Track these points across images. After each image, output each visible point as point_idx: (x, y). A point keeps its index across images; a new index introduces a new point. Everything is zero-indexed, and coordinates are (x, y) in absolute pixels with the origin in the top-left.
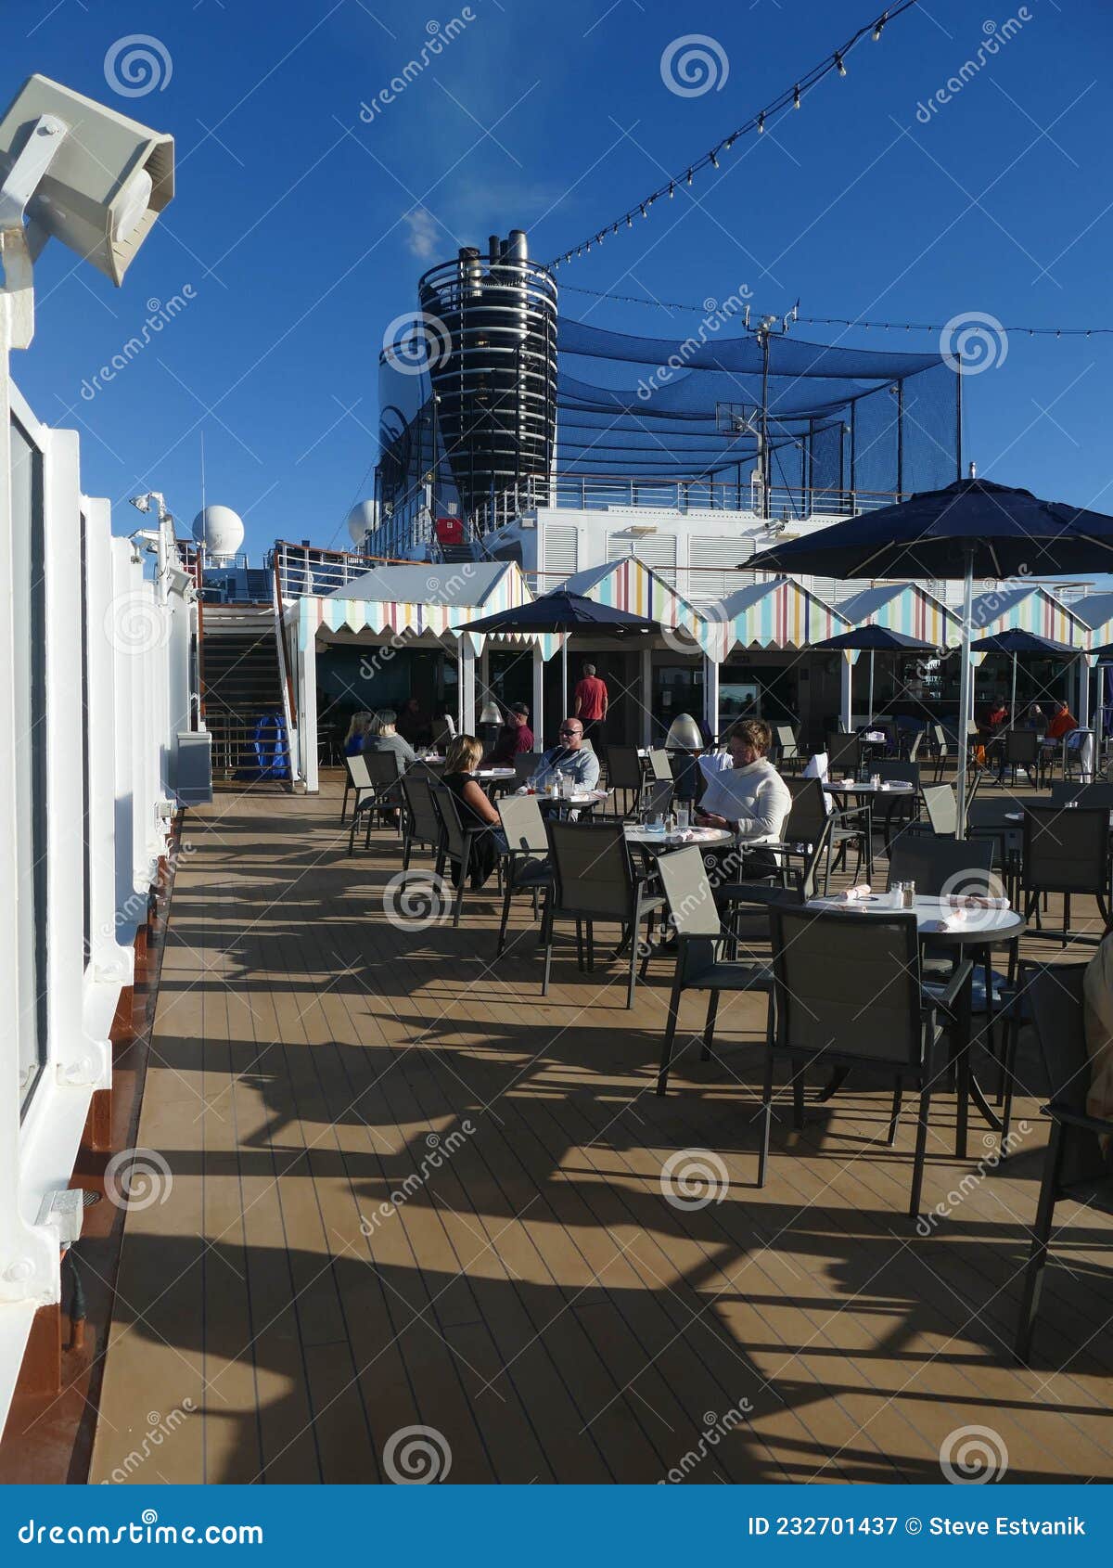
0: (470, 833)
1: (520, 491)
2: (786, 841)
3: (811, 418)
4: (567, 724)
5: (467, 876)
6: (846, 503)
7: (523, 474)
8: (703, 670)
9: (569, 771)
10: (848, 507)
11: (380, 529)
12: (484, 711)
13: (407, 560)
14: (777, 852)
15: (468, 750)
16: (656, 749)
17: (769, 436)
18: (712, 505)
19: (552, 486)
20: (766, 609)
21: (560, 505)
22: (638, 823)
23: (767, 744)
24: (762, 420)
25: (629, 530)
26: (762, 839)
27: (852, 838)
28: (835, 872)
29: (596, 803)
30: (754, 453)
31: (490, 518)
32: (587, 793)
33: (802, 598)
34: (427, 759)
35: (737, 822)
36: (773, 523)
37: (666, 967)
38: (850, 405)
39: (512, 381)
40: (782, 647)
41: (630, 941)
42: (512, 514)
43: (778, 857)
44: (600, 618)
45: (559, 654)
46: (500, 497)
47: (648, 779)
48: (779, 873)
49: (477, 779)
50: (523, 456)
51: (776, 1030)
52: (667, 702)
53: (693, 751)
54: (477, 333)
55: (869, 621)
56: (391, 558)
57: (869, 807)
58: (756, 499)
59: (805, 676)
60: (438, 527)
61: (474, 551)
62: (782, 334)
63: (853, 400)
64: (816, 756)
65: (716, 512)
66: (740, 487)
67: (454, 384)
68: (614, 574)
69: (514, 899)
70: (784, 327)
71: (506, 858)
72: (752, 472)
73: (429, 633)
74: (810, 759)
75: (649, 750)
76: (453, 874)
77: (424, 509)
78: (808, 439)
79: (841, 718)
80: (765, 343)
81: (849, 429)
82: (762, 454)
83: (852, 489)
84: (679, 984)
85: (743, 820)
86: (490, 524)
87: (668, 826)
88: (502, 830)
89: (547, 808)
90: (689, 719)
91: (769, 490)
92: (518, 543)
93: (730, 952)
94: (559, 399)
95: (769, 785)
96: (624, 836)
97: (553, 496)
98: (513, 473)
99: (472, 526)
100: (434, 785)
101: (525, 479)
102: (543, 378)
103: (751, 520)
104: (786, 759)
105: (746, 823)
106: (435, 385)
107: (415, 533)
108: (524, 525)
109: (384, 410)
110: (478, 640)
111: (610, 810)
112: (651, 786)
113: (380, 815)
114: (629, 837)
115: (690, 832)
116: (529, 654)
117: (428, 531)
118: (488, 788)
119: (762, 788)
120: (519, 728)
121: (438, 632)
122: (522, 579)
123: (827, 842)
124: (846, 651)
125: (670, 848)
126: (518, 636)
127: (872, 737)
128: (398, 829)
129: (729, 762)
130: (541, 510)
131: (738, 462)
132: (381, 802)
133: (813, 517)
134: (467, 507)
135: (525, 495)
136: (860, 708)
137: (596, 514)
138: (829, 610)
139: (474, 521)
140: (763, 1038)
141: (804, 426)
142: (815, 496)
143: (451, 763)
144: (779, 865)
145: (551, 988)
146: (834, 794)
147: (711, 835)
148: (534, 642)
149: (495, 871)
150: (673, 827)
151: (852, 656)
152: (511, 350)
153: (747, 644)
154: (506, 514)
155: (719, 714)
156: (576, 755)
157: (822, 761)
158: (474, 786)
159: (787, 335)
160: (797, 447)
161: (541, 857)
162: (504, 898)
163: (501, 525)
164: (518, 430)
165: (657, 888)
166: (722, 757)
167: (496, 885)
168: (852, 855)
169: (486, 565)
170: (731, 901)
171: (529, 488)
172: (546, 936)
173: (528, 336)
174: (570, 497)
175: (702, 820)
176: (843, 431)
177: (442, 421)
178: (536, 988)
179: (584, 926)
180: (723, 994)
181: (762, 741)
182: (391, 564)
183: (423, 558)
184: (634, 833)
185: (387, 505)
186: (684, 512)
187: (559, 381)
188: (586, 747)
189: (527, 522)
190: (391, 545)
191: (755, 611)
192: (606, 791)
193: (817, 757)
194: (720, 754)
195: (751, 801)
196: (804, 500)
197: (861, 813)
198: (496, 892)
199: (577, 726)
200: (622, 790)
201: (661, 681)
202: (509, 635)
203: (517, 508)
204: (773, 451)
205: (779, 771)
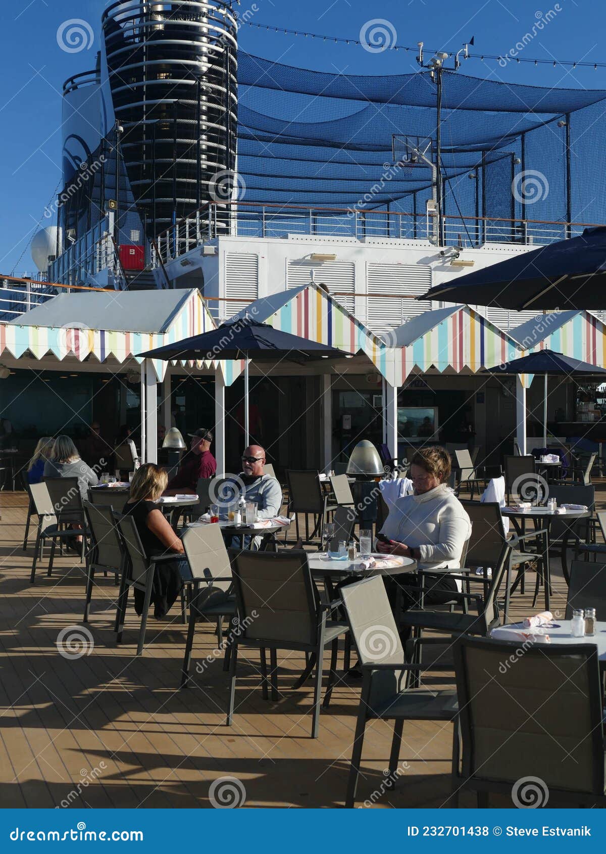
0: (154, 561)
1: (201, 218)
2: (466, 567)
3: (484, 150)
4: (250, 451)
5: (151, 604)
6: (518, 231)
7: (205, 202)
8: (381, 394)
9: (252, 498)
10: (519, 236)
11: (63, 255)
12: (167, 437)
13: (90, 286)
14: (459, 578)
15: (152, 479)
16: (337, 474)
17: (444, 167)
18: (388, 234)
19: (233, 214)
20: (443, 334)
21: (241, 233)
22: (321, 550)
23: (447, 471)
24: (436, 151)
25: (309, 258)
26: (443, 565)
27: (530, 561)
28: (515, 594)
29: (280, 529)
30: (429, 183)
31: (172, 245)
32: (270, 519)
33: (478, 324)
34: (110, 485)
35: (419, 549)
36: (448, 251)
37: (351, 695)
38: (519, 138)
39: (195, 112)
40: (458, 371)
41: (314, 668)
42: (194, 240)
43: (459, 583)
44: (281, 346)
45: (241, 379)
46: (182, 224)
47: (330, 503)
48: (460, 598)
49: (160, 506)
50: (204, 184)
51: (461, 757)
52: (347, 426)
53: (373, 477)
54: (159, 65)
55: (542, 346)
56: (73, 284)
57: (546, 530)
58: (431, 228)
59: (480, 398)
60: (121, 254)
61: (156, 277)
62: (455, 70)
63: (522, 133)
64: (493, 479)
65: (393, 240)
66: (415, 215)
67: (137, 114)
68: (294, 301)
69: (198, 626)
70: (456, 63)
71: (189, 586)
72: (427, 201)
73: (112, 358)
74: (488, 482)
75: (330, 475)
76: (136, 601)
77: (106, 236)
78: (480, 169)
79: (516, 440)
80: (439, 79)
81: (519, 160)
82: (437, 184)
83: (524, 218)
84: (364, 714)
85: (424, 547)
86: (172, 251)
87: (351, 553)
88: (186, 559)
89: (231, 535)
90: (370, 445)
91: (444, 219)
92: (200, 269)
93: (413, 682)
94: (239, 129)
95: (449, 510)
96: (307, 565)
97: (234, 223)
98: (194, 201)
99: (154, 253)
100: (116, 513)
101: (206, 207)
102: (224, 109)
103: (427, 248)
104: (464, 482)
105: (427, 549)
106: (118, 115)
107: (98, 259)
108: (205, 252)
109: (67, 139)
110: (161, 367)
111: (292, 535)
112: (332, 511)
113: (63, 541)
114: (313, 565)
115: (373, 560)
116: (210, 379)
117: (111, 257)
118: (171, 514)
119: (444, 512)
120: (202, 454)
121: (121, 358)
122: (204, 305)
123: (507, 567)
124: (520, 375)
125: (353, 577)
126: (200, 363)
127: (548, 459)
128: (80, 556)
129: (409, 488)
130: (222, 238)
131: (414, 192)
132: (64, 529)
133: (486, 245)
134: (150, 233)
135: (207, 222)
136: (534, 430)
137: (277, 243)
138: (503, 336)
139: (157, 249)
140: (447, 768)
141: (477, 157)
142: (489, 224)
143: (135, 491)
144: (460, 591)
145: (235, 719)
146: (513, 518)
147: (394, 562)
148: (216, 368)
149: (179, 598)
150: (357, 554)
151: (526, 380)
152: (193, 82)
153: (425, 369)
154: (188, 240)
155: (399, 436)
156: (258, 481)
157: (499, 484)
158: (158, 514)
159: (458, 71)
160: (470, 177)
161: (225, 586)
162: (188, 625)
163: (182, 252)
164: (199, 159)
165: (341, 617)
166: (402, 481)
167: (179, 613)
168: (530, 577)
169: (168, 292)
170: (413, 628)
171: (210, 216)
172: (230, 664)
173: (210, 69)
174: (253, 225)
175: (384, 546)
176: (514, 162)
177: (124, 150)
178: (221, 718)
179: (268, 654)
180: (408, 725)
181: (441, 468)
182: (73, 291)
183: (106, 284)
184: (317, 561)
185: (71, 232)
186: (362, 239)
187: (238, 112)
188: (267, 472)
189: (209, 249)
190: (74, 271)
191: (432, 337)
192: (288, 517)
193: (495, 480)
194: (400, 479)
195: (432, 527)
196: (477, 229)
197: (538, 537)
198: (180, 620)
199: (259, 452)
200: (303, 515)
201: (341, 405)
202: (192, 362)
203: (198, 235)
204: (447, 182)
205: (457, 495)
